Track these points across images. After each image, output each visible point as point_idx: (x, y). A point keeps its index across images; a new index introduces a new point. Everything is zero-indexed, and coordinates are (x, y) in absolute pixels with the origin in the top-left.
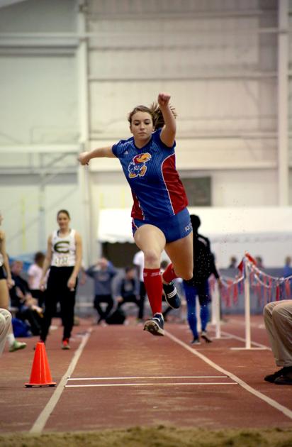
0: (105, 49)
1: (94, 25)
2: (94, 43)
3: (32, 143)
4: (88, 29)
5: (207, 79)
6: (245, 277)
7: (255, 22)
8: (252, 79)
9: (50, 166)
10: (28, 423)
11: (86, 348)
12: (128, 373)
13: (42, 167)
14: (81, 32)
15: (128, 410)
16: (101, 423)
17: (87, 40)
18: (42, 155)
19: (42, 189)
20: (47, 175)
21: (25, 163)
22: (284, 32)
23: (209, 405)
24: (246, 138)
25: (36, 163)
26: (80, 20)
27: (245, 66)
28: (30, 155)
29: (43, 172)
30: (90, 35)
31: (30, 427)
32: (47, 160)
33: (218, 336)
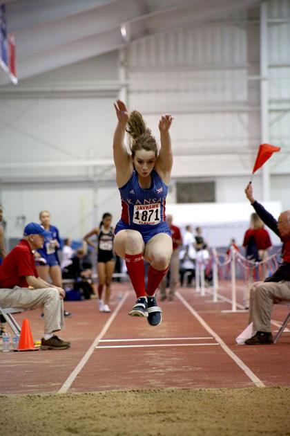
0: (139, 92)
1: (132, 76)
2: (132, 87)
3: (88, 158)
4: (127, 78)
5: (212, 112)
6: (232, 260)
7: (245, 72)
8: (243, 111)
9: (101, 175)
10: (59, 384)
11: (120, 311)
12: (143, 334)
13: (95, 176)
14: (122, 80)
15: (134, 371)
16: (111, 383)
17: (126, 86)
18: (95, 167)
19: (96, 191)
20: (99, 181)
21: (83, 173)
22: (265, 79)
23: (193, 366)
24: (240, 153)
25: (91, 173)
26: (122, 72)
27: (238, 103)
28: (87, 168)
29: (96, 179)
30: (129, 82)
31: (60, 387)
32: (99, 171)
33: (215, 300)
